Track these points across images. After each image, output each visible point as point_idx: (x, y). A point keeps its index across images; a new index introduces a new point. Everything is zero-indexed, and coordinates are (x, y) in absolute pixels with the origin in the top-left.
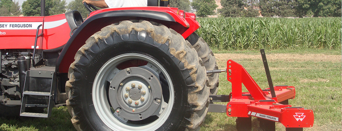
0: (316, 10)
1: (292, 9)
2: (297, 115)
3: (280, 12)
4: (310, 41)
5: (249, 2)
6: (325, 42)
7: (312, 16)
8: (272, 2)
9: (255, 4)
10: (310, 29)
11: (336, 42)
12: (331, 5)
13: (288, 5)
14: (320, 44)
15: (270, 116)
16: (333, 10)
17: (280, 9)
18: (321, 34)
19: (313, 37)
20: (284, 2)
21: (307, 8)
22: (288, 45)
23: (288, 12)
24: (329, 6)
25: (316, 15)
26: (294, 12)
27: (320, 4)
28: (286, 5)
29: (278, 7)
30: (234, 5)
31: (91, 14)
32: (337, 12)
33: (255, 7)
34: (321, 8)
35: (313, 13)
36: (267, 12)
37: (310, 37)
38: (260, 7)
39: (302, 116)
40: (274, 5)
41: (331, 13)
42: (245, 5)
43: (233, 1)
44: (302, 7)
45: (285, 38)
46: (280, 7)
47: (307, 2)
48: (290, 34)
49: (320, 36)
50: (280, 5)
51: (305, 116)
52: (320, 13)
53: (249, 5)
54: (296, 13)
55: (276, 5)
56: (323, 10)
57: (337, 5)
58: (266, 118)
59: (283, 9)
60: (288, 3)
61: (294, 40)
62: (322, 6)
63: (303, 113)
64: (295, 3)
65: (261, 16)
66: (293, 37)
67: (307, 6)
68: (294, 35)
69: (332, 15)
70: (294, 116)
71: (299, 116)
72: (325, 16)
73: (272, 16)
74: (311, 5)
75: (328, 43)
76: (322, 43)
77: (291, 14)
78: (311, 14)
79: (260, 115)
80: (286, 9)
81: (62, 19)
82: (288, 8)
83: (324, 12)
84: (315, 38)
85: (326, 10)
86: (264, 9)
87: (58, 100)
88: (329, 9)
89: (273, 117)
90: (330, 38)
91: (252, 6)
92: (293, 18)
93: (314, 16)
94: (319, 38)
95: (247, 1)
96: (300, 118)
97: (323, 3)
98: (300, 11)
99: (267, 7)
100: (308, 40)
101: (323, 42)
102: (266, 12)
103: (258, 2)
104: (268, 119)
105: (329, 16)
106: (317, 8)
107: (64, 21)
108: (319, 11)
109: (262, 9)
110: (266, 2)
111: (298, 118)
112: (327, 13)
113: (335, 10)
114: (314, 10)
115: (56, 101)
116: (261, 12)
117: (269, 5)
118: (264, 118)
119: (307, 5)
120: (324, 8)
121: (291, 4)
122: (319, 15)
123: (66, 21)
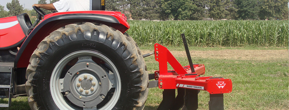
0: (176, 14)
1: (156, 14)
2: (219, 84)
3: (147, 16)
4: (160, 40)
5: (122, 8)
6: (172, 41)
7: (173, 19)
8: (141, 7)
9: (126, 9)
10: (161, 31)
11: (181, 41)
12: (188, 10)
13: (153, 10)
14: (169, 42)
15: (196, 86)
16: (189, 15)
17: (147, 14)
18: (169, 34)
19: (162, 36)
20: (150, 8)
21: (169, 13)
22: (142, 43)
23: (154, 16)
24: (186, 11)
25: (176, 19)
26: (158, 16)
27: (179, 9)
28: (152, 10)
29: (145, 11)
30: (109, 10)
31: (45, 17)
32: (193, 16)
33: (126, 11)
34: (180, 13)
35: (173, 17)
36: (137, 16)
37: (160, 36)
38: (131, 12)
39: (223, 84)
40: (142, 10)
41: (188, 17)
42: (118, 10)
43: (108, 7)
44: (165, 12)
45: (140, 38)
46: (147, 11)
47: (169, 8)
48: (144, 34)
49: (168, 36)
50: (147, 10)
51: (225, 84)
52: (179, 17)
53: (122, 10)
54: (160, 17)
55: (144, 10)
56: (182, 14)
57: (192, 11)
58: (193, 88)
59: (149, 14)
60: (153, 8)
61: (147, 39)
62: (181, 11)
63: (224, 82)
64: (159, 9)
65: (131, 19)
66: (146, 36)
67: (169, 12)
68: (147, 35)
69: (189, 19)
70: (217, 84)
71: (221, 85)
72: (183, 19)
73: (141, 19)
74: (171, 10)
75: (174, 41)
76: (170, 42)
77: (156, 17)
78: (172, 17)
79: (187, 86)
80: (152, 13)
81: (14, 21)
82: (153, 13)
83: (182, 16)
84: (164, 37)
85: (184, 15)
86: (134, 13)
87: (15, 92)
88: (186, 13)
89: (199, 87)
90: (176, 37)
91: (124, 10)
92: (159, 21)
93: (174, 19)
94: (167, 37)
95: (120, 7)
96: (222, 86)
97: (182, 9)
98: (164, 16)
99: (136, 12)
100: (159, 39)
101: (171, 40)
102: (135, 16)
103: (129, 7)
104: (195, 88)
105: (187, 19)
106: (177, 13)
107: (16, 23)
108: (178, 15)
109: (132, 14)
110: (136, 8)
111: (220, 86)
112: (185, 17)
113: (191, 15)
114: (174, 14)
115: (14, 92)
116: (131, 15)
117: (138, 10)
118: (191, 88)
119: (169, 10)
120: (183, 12)
121: (156, 9)
122: (179, 19)
123: (18, 23)
